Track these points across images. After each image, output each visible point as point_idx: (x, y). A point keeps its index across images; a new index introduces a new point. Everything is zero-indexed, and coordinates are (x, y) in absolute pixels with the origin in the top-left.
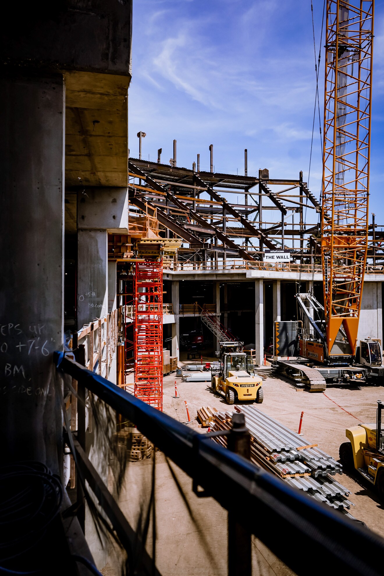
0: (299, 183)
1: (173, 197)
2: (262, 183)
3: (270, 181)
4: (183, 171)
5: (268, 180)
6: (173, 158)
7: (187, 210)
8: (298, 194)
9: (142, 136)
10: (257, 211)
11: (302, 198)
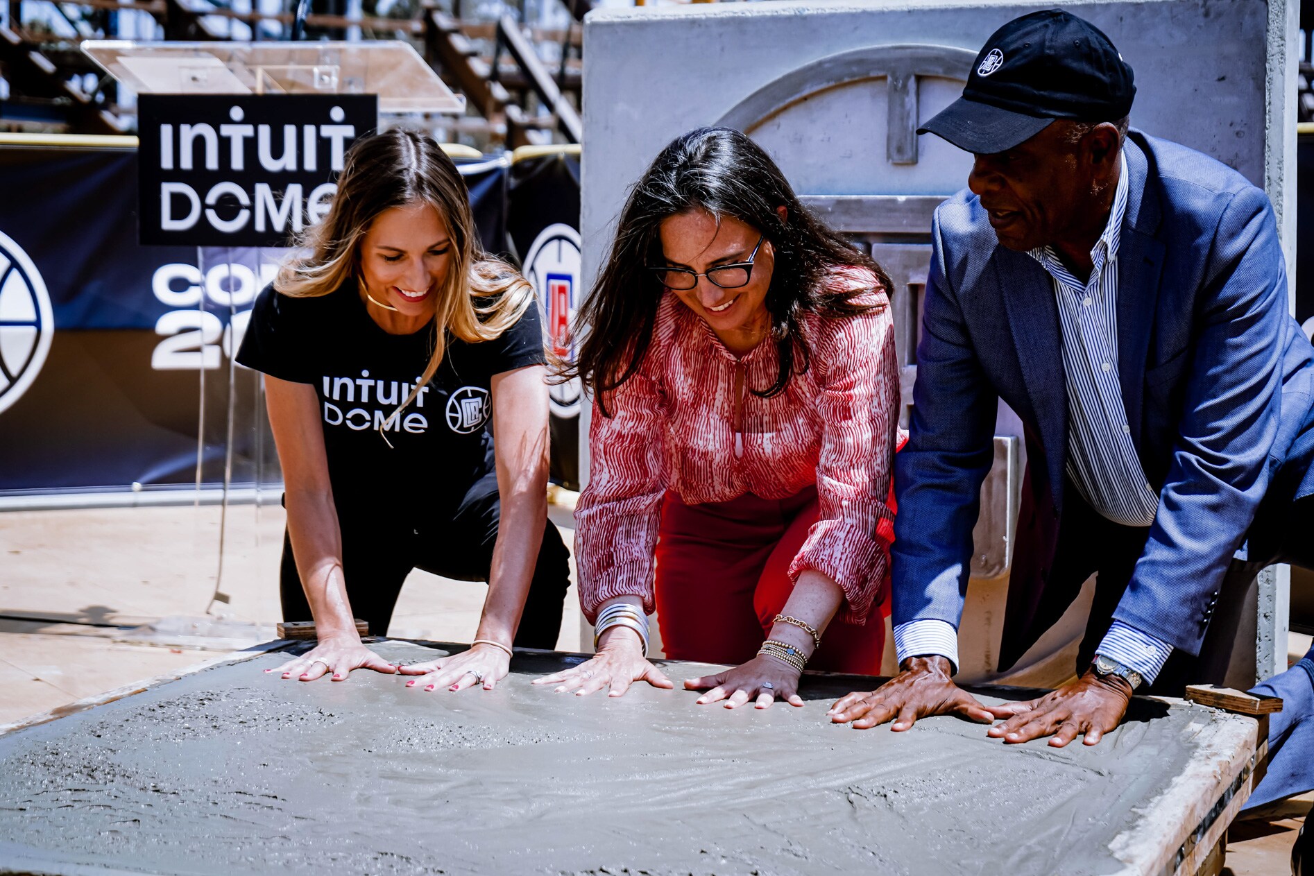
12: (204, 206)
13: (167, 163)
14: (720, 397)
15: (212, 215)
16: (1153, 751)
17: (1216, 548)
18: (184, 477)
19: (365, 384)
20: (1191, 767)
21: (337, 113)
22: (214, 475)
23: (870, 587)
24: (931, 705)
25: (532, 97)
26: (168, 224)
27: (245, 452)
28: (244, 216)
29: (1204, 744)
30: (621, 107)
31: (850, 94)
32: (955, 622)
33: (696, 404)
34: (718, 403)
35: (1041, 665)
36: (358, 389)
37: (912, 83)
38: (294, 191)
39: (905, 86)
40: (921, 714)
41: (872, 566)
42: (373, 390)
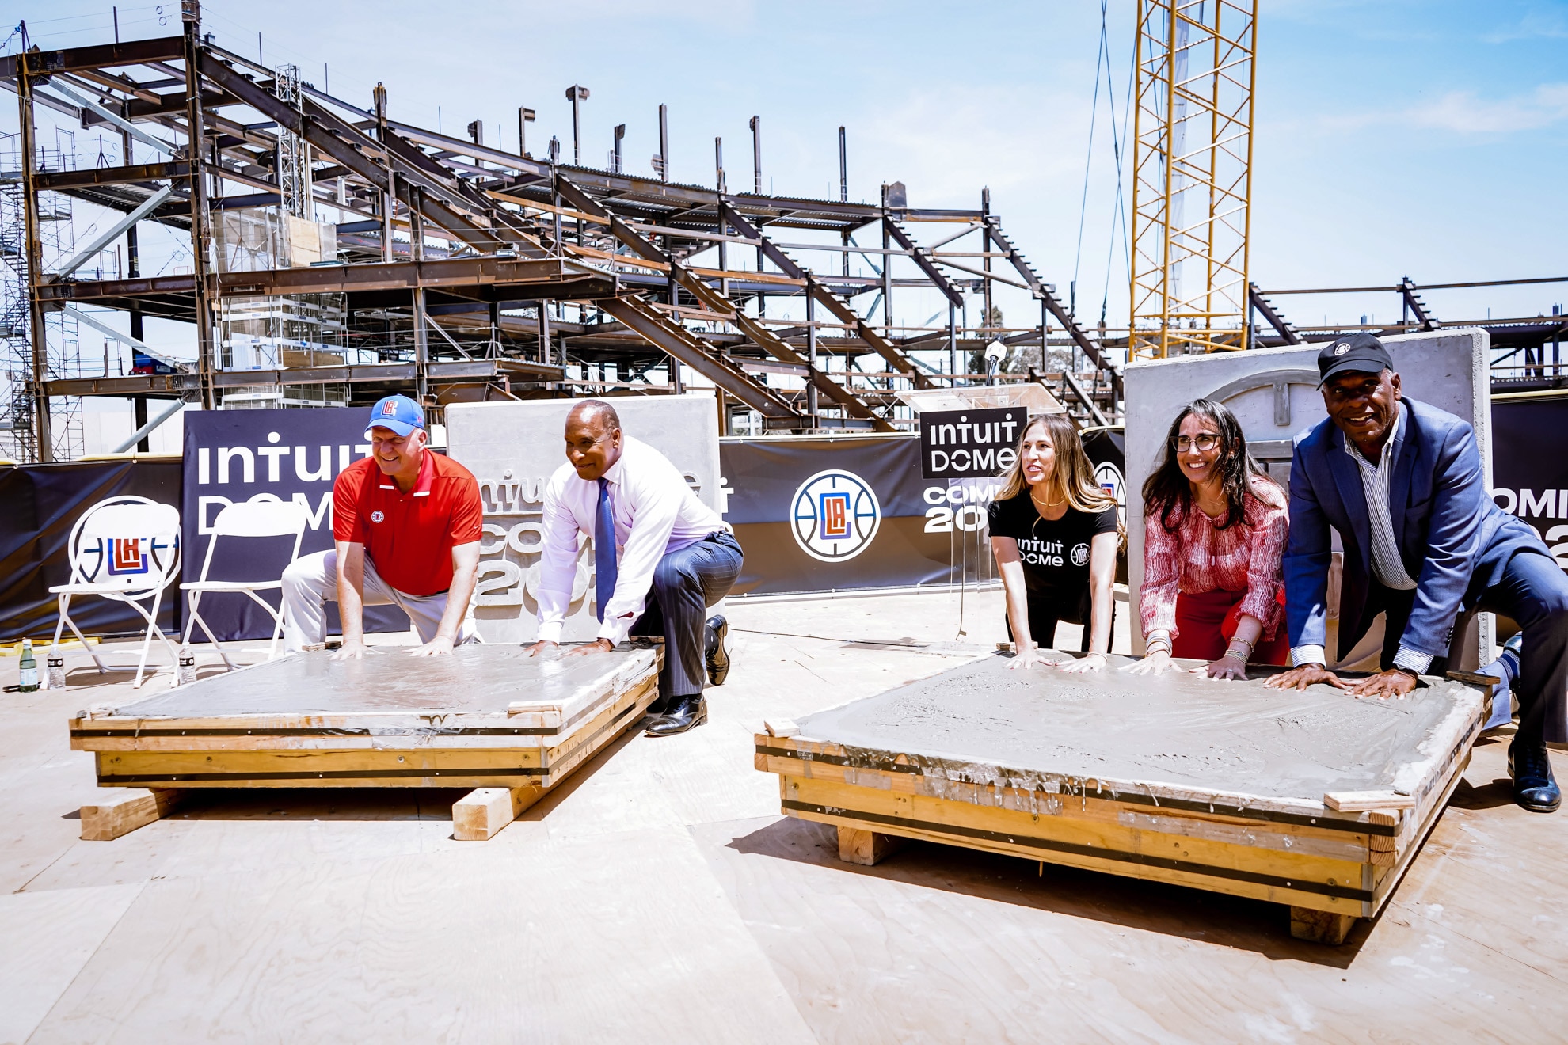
0: (980, 218)
1: (687, 276)
2: (890, 218)
3: (909, 215)
4: (695, 193)
5: (905, 211)
6: (659, 154)
7: (729, 313)
8: (980, 249)
9: (580, 96)
10: (879, 291)
11: (989, 259)
12: (950, 461)
13: (934, 442)
14: (1204, 538)
15: (954, 464)
16: (1433, 702)
17: (1449, 606)
18: (944, 580)
19: (1035, 543)
20: (1455, 710)
21: (1009, 416)
22: (958, 578)
23: (1274, 622)
24: (1314, 679)
25: (1080, 404)
26: (935, 469)
27: (970, 569)
28: (968, 464)
29: (1459, 699)
30: (1143, 406)
31: (1255, 393)
32: (1322, 643)
33: (1192, 542)
34: (1203, 541)
35: (1363, 661)
36: (1032, 545)
37: (1286, 387)
38: (991, 452)
39: (1282, 388)
40: (1309, 684)
41: (1274, 611)
42: (1039, 546)
